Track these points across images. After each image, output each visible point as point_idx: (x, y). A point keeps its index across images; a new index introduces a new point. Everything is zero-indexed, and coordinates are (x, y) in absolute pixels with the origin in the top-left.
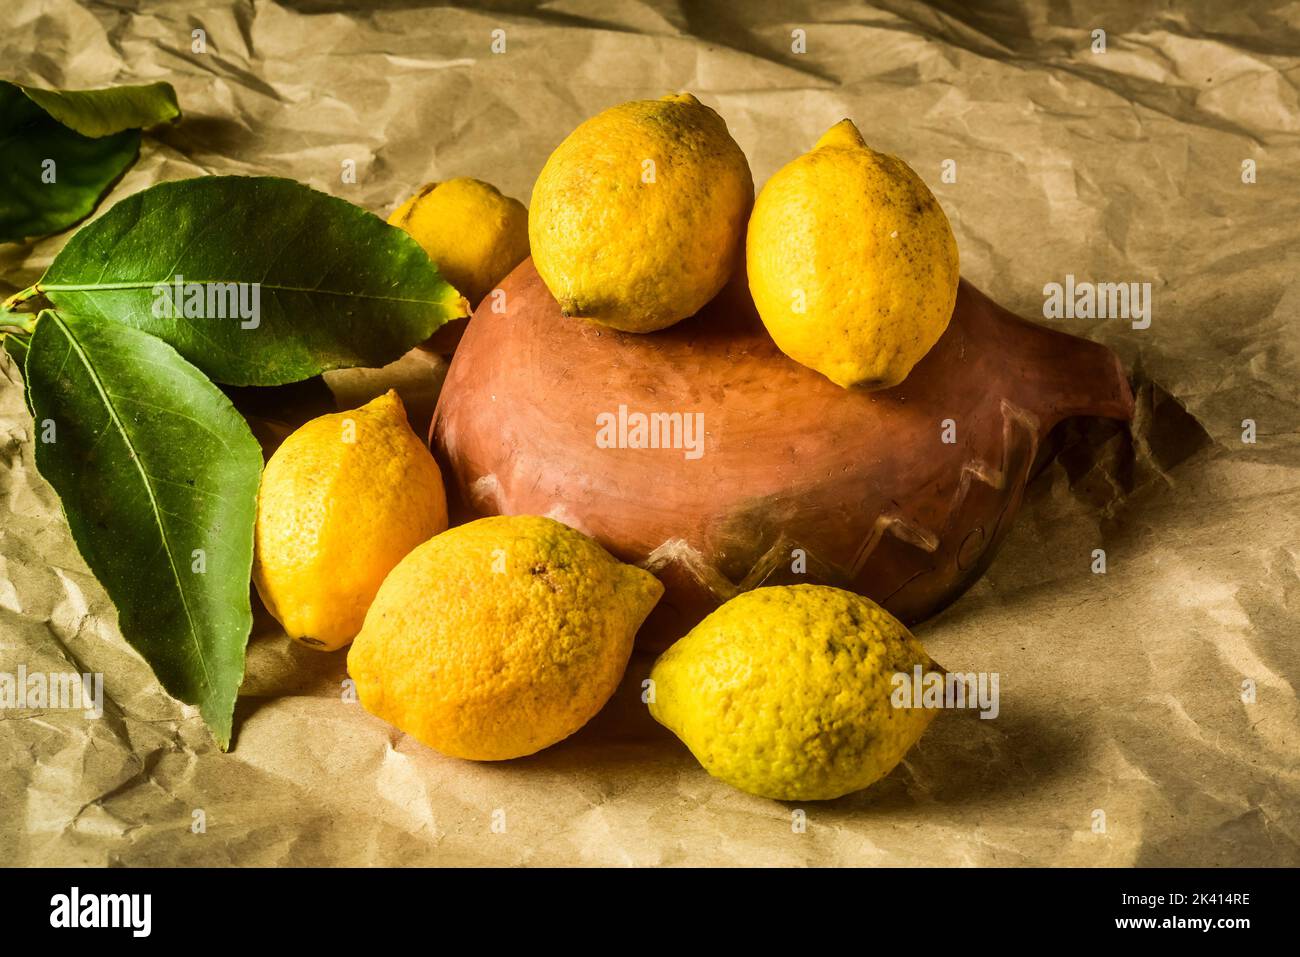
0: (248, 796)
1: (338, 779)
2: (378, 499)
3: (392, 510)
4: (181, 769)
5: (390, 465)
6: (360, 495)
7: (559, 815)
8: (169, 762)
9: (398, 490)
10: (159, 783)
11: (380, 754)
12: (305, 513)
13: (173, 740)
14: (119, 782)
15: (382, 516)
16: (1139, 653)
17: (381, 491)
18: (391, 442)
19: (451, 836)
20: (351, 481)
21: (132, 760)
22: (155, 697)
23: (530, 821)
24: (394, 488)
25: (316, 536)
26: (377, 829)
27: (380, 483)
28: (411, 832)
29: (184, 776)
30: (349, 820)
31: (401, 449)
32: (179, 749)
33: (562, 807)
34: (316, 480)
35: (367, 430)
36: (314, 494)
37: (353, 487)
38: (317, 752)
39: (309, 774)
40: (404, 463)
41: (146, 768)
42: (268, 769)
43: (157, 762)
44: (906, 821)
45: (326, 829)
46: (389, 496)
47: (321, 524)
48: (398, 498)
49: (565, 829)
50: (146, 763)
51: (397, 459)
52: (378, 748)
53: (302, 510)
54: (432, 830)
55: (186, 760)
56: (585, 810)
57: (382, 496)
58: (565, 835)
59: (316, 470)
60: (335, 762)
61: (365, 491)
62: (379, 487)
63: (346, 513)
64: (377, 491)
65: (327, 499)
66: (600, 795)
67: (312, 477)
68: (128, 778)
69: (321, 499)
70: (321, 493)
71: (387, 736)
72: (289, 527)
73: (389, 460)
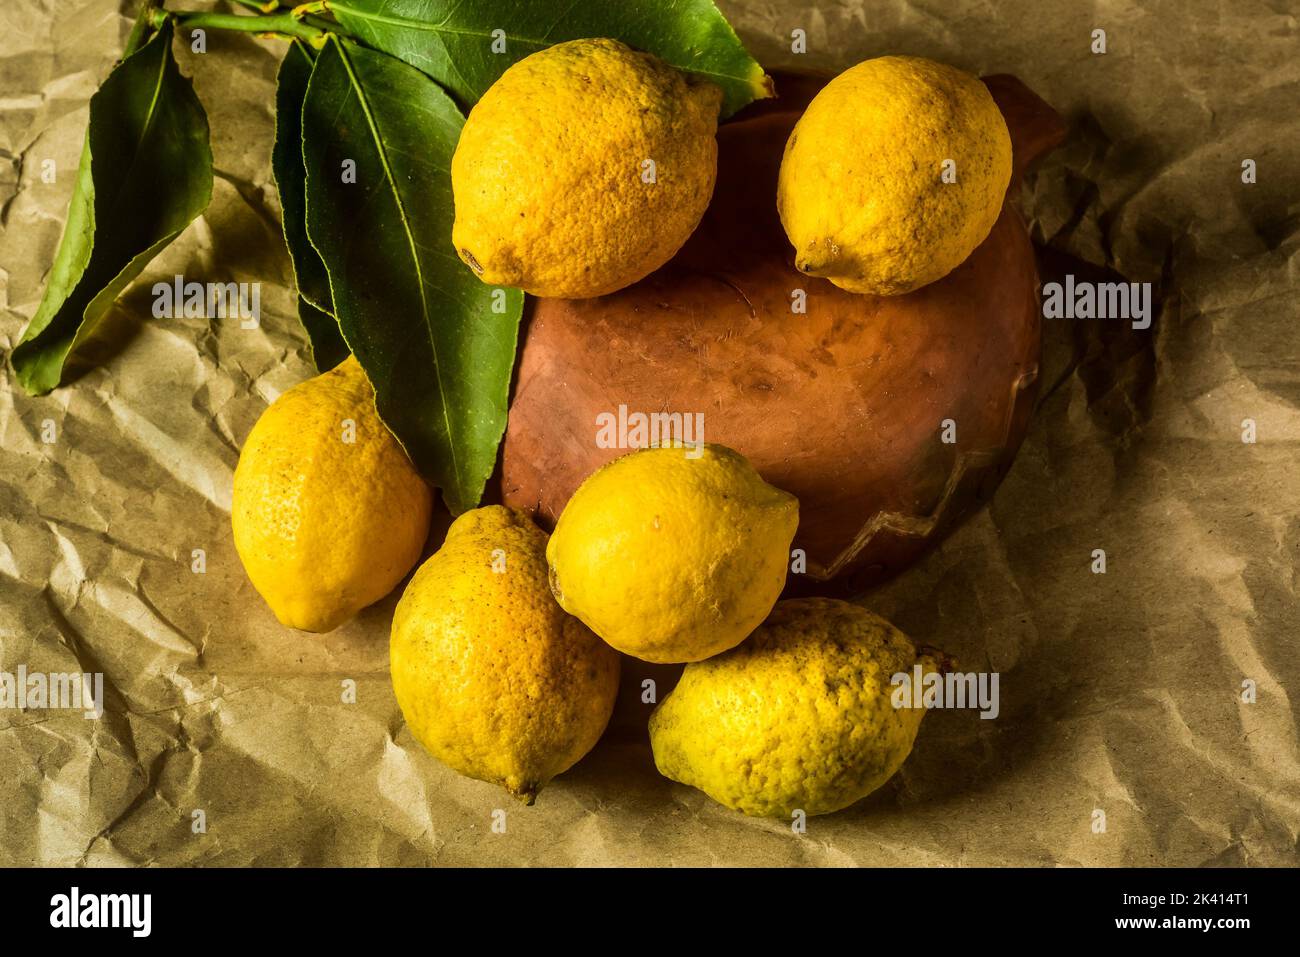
0: (253, 804)
1: (340, 775)
2: (353, 494)
3: (369, 502)
4: (186, 773)
5: (365, 453)
6: (335, 492)
7: (555, 821)
8: (173, 768)
9: (374, 479)
10: (165, 796)
11: (380, 747)
12: (281, 513)
13: (177, 737)
14: (125, 805)
15: (358, 511)
16: (1140, 630)
17: (355, 485)
18: (365, 423)
19: (450, 845)
20: (324, 477)
21: (137, 773)
22: (158, 681)
23: (527, 829)
24: (369, 478)
25: (293, 538)
26: (379, 838)
27: (354, 474)
28: (411, 841)
29: (189, 783)
30: (351, 826)
31: (376, 429)
32: (184, 747)
33: (558, 813)
34: (289, 476)
35: (339, 412)
36: (289, 492)
37: (326, 483)
38: (319, 746)
39: (312, 770)
40: (379, 446)
41: (151, 780)
42: (271, 764)
43: (162, 768)
45: (329, 844)
46: (365, 488)
47: (298, 526)
48: (374, 487)
49: (561, 838)
50: (151, 774)
51: (371, 443)
52: (378, 741)
53: (278, 511)
54: (432, 838)
55: (190, 762)
56: (581, 817)
57: (357, 489)
58: (560, 845)
59: (289, 465)
60: (336, 756)
61: (339, 487)
62: (353, 481)
63: (322, 513)
64: (352, 485)
65: (301, 500)
66: (596, 802)
67: (286, 472)
68: (134, 798)
69: (296, 499)
70: (296, 491)
71: (387, 727)
72: (266, 527)
73: (363, 445)
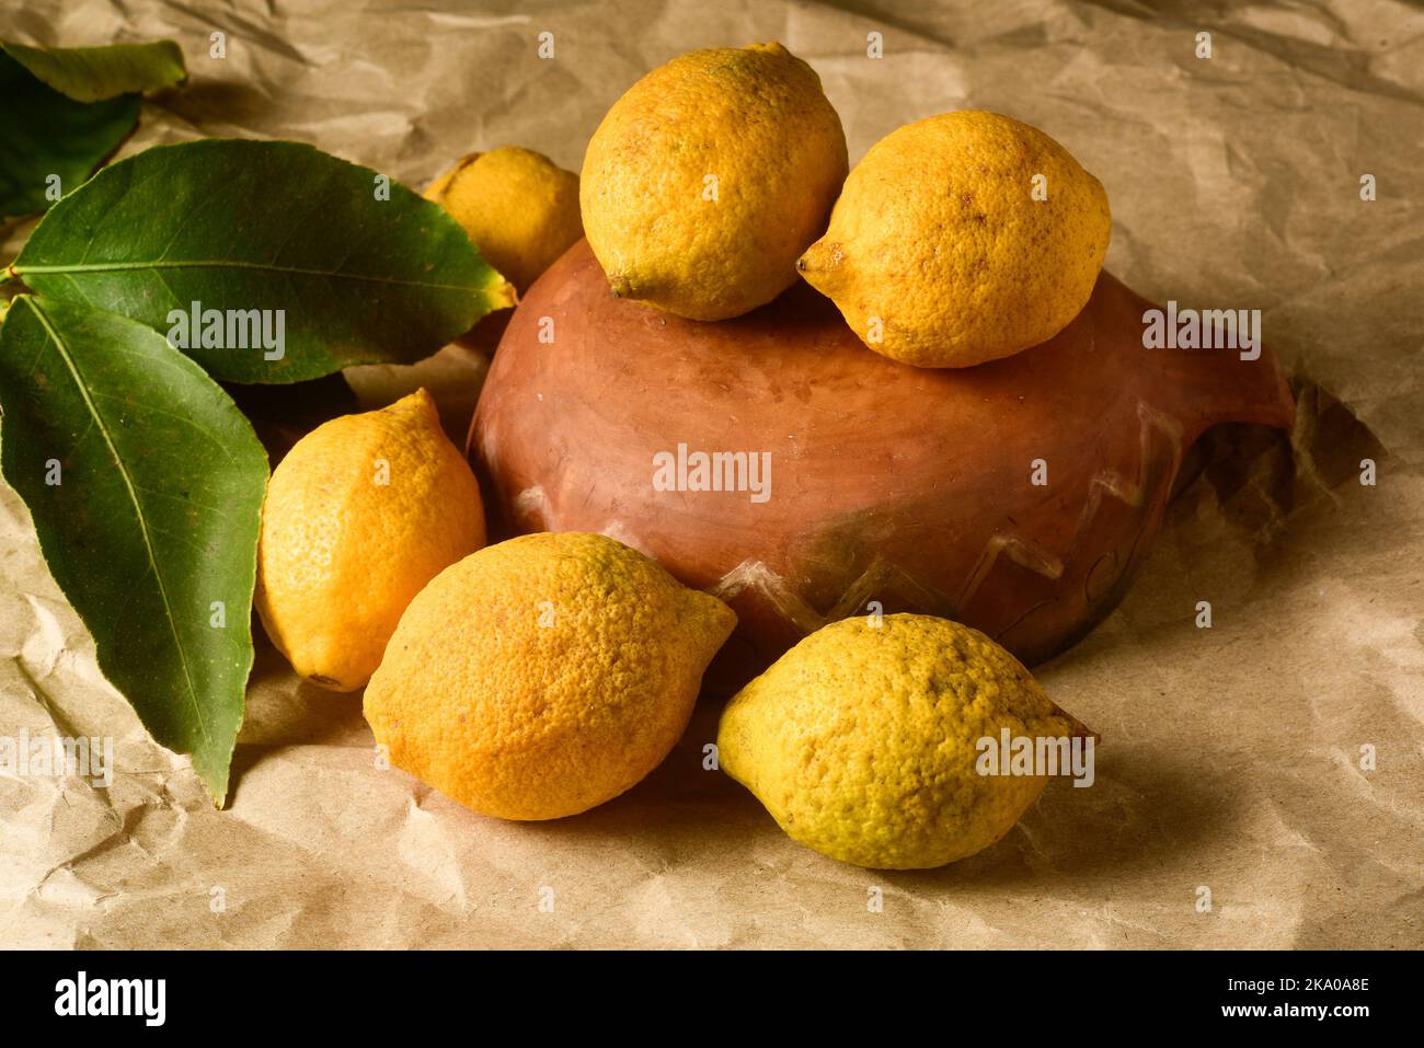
0: (246, 861)
1: (353, 842)
2: (402, 513)
3: (418, 525)
4: (168, 829)
5: (417, 475)
6: (381, 508)
7: (612, 885)
8: (153, 821)
9: (426, 502)
10: (141, 844)
11: (402, 813)
12: (316, 528)
13: (160, 794)
14: (93, 843)
15: (406, 533)
16: (1300, 700)
17: (405, 504)
18: (418, 446)
19: (483, 910)
20: (370, 491)
21: (109, 817)
22: (139, 746)
23: (578, 892)
24: (421, 501)
25: (328, 555)
26: (397, 900)
27: (405, 493)
28: (437, 904)
29: (171, 837)
30: (364, 889)
31: (431, 455)
32: (166, 805)
33: (615, 875)
34: (330, 490)
35: (391, 432)
36: (329, 506)
37: (372, 498)
38: (329, 811)
39: (319, 836)
40: (434, 471)
41: (126, 826)
42: (270, 830)
43: (140, 820)
44: (1022, 894)
45: (336, 900)
46: (416, 509)
47: (334, 542)
48: (426, 512)
49: (618, 901)
50: (126, 821)
51: (425, 466)
52: (400, 806)
53: (313, 526)
54: (462, 902)
55: (174, 818)
56: (642, 880)
57: (408, 509)
58: (617, 908)
59: (329, 479)
60: (348, 822)
61: (387, 504)
62: (404, 500)
63: (364, 528)
64: (401, 504)
65: (342, 513)
66: (660, 862)
67: (324, 487)
68: (104, 838)
69: (335, 513)
70: (336, 504)
71: (411, 791)
72: (297, 545)
73: (416, 467)
